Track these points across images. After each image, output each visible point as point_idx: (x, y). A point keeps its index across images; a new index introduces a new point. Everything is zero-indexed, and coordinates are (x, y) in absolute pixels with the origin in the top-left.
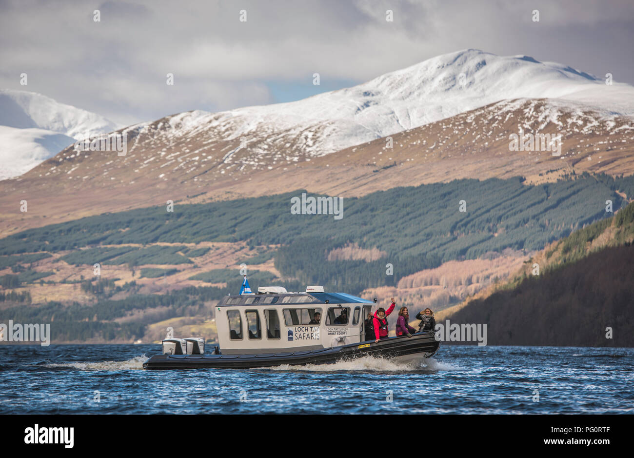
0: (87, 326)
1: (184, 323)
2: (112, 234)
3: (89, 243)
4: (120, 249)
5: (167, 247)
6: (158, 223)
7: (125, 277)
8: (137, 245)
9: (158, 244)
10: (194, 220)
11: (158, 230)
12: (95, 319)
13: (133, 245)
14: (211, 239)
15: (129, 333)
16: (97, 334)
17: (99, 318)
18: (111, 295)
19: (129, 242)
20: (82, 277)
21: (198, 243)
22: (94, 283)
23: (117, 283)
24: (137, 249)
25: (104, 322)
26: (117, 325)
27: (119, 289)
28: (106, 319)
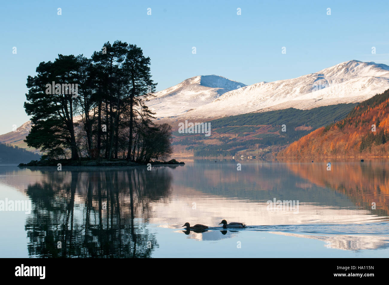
0: (218, 152)
1: (247, 151)
2: (231, 123)
3: (224, 126)
4: (233, 128)
5: (247, 127)
6: (245, 119)
7: (233, 136)
8: (238, 126)
9: (245, 126)
10: (257, 118)
11: (245, 121)
12: (221, 150)
13: (237, 126)
14: (261, 124)
15: (230, 154)
16: (221, 155)
17: (222, 150)
18: (227, 142)
19: (236, 125)
20: (220, 137)
21: (257, 125)
22: (223, 139)
23: (230, 138)
24: (238, 127)
25: (223, 151)
26: (227, 152)
27: (230, 140)
28: (225, 150)
